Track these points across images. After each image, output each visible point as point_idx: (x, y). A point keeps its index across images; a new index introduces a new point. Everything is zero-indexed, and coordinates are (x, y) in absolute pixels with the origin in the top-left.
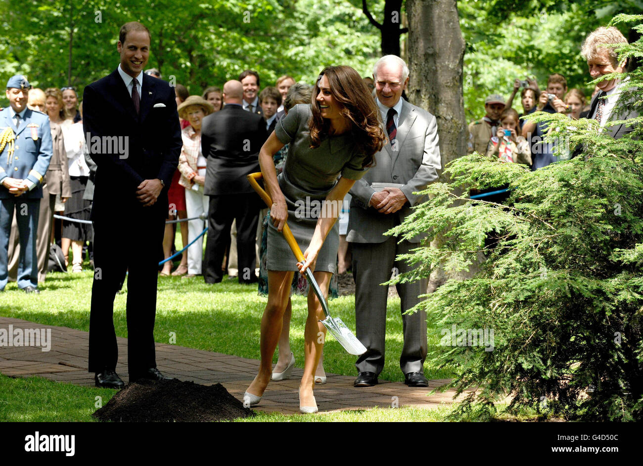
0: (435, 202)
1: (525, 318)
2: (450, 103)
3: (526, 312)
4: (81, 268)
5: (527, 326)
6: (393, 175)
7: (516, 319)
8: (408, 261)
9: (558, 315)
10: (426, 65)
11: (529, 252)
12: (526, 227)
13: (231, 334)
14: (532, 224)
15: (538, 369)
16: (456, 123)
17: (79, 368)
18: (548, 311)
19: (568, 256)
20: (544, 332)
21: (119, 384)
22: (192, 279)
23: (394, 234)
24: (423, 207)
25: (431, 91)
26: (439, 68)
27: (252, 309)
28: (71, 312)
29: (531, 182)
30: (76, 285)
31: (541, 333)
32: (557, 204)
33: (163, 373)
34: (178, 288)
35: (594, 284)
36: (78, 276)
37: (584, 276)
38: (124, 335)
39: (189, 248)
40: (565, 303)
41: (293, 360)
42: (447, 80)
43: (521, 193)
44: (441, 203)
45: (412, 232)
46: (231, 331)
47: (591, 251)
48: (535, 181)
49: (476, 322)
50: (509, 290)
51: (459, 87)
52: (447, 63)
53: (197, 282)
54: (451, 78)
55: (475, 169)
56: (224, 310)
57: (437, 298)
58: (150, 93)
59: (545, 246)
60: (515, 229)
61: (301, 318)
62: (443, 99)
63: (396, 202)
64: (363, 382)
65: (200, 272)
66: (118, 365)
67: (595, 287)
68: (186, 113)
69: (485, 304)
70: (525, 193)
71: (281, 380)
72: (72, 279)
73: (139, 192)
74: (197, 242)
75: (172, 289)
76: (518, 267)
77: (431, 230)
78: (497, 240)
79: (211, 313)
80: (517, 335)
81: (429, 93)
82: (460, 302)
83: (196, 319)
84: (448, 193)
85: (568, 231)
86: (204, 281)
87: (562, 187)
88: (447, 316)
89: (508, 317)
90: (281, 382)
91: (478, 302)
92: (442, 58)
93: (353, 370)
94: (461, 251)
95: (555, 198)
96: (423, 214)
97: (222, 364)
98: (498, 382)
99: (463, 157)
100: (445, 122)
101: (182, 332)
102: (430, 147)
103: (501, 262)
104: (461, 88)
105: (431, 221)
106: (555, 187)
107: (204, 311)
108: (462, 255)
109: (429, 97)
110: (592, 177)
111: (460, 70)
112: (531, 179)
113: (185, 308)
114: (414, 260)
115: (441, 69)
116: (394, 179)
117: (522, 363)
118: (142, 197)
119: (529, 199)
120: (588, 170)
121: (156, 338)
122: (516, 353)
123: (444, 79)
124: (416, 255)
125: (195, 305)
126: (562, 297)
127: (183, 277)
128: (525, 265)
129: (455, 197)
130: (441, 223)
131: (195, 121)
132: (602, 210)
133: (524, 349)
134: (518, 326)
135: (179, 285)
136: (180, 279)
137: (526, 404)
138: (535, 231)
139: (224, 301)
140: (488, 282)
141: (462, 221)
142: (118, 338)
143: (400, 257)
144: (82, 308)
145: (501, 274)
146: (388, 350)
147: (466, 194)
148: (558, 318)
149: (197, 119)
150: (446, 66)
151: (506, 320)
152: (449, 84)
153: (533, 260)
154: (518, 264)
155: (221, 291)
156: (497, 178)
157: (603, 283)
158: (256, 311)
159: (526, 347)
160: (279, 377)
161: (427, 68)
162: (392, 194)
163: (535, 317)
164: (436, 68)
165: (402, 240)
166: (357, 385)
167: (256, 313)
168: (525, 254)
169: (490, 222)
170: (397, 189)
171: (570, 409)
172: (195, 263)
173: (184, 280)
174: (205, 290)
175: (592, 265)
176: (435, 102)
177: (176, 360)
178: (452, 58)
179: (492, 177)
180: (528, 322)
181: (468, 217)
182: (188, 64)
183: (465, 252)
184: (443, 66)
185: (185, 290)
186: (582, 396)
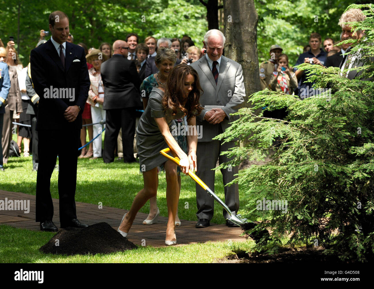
0: (243, 120)
1: (298, 188)
2: (249, 52)
3: (299, 185)
4: (29, 154)
5: (299, 193)
6: (217, 101)
7: (293, 189)
8: (228, 156)
9: (319, 187)
10: (235, 29)
11: (300, 149)
12: (298, 134)
13: (121, 195)
14: (301, 132)
15: (307, 219)
16: (253, 64)
17: (30, 218)
18: (312, 184)
19: (324, 150)
20: (310, 196)
21: (55, 229)
22: (96, 160)
23: (219, 139)
24: (236, 123)
25: (238, 45)
26: (242, 31)
27: (133, 179)
28: (24, 183)
29: (301, 107)
30: (26, 165)
31: (308, 197)
32: (316, 120)
33: (80, 221)
34: (87, 166)
35: (339, 169)
36: (27, 159)
37: (333, 163)
38: (56, 197)
39: (94, 141)
40: (322, 179)
41: (158, 212)
42: (247, 38)
43: (295, 113)
44: (247, 120)
45: (230, 138)
46: (121, 193)
47: (337, 148)
48: (303, 106)
49: (269, 192)
50: (289, 172)
51: (254, 43)
52: (247, 28)
53: (99, 162)
54: (250, 37)
55: (267, 99)
56: (116, 180)
57: (245, 176)
58: (71, 53)
59: (310, 145)
60: (292, 135)
61: (163, 184)
62: (245, 50)
63: (220, 117)
64: (201, 225)
65: (101, 156)
66: (54, 216)
67: (340, 170)
68: (91, 60)
69: (274, 180)
70: (297, 113)
71: (151, 224)
72: (24, 161)
73: (66, 114)
74: (98, 137)
75: (84, 167)
76: (294, 158)
77: (241, 136)
78: (281, 142)
79: (108, 182)
80: (294, 199)
81: (237, 46)
82: (259, 179)
83: (99, 186)
84: (251, 114)
85: (323, 137)
86: (103, 161)
87: (319, 110)
88: (251, 188)
89: (288, 188)
90: (152, 226)
91: (270, 180)
92: (244, 25)
93: (195, 217)
94: (260, 148)
95: (315, 116)
96: (236, 127)
97: (116, 215)
98: (283, 227)
99: (259, 92)
100: (247, 63)
101: (91, 194)
102: (238, 83)
103: (284, 155)
104: (256, 43)
105: (241, 130)
106: (315, 109)
107: (104, 181)
108: (260, 151)
109: (237, 49)
110: (338, 103)
111: (255, 32)
112: (300, 105)
113: (92, 179)
114: (231, 154)
115: (243, 31)
116: (218, 103)
117: (297, 215)
118: (68, 116)
119: (299, 117)
120: (335, 99)
121: (76, 199)
122: (293, 210)
123: (245, 38)
124: (232, 152)
125: (98, 177)
126: (320, 176)
127: (90, 159)
128: (298, 156)
129: (255, 116)
130: (247, 132)
131: (96, 65)
132: (344, 124)
133: (298, 207)
134: (295, 194)
135: (88, 164)
136: (89, 160)
137: (300, 239)
138: (304, 136)
139: (116, 174)
140: (276, 168)
141: (260, 131)
142: (53, 199)
143: (223, 153)
144: (30, 180)
145: (284, 162)
146: (215, 204)
147: (262, 114)
148: (318, 188)
149: (97, 63)
150: (246, 30)
151: (287, 190)
152: (249, 41)
153: (303, 154)
154: (294, 156)
155: (113, 168)
156: (280, 105)
157: (345, 168)
158: (135, 180)
159: (299, 206)
160: (151, 223)
161: (235, 31)
162: (217, 112)
163: (304, 188)
164: (241, 31)
165: (224, 143)
166: (198, 227)
167: (135, 182)
168: (298, 150)
169: (276, 131)
170: (220, 109)
171: (326, 242)
172: (98, 150)
173: (91, 160)
174: (104, 167)
175: (338, 155)
176: (240, 52)
177: (89, 213)
178: (250, 25)
179: (277, 104)
180: (300, 191)
181: (263, 128)
182: (90, 26)
183: (262, 149)
184: (245, 30)
185: (92, 168)
186: (333, 234)
